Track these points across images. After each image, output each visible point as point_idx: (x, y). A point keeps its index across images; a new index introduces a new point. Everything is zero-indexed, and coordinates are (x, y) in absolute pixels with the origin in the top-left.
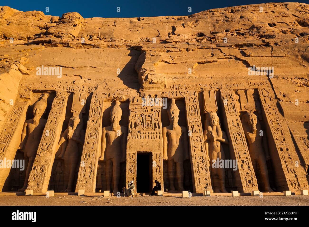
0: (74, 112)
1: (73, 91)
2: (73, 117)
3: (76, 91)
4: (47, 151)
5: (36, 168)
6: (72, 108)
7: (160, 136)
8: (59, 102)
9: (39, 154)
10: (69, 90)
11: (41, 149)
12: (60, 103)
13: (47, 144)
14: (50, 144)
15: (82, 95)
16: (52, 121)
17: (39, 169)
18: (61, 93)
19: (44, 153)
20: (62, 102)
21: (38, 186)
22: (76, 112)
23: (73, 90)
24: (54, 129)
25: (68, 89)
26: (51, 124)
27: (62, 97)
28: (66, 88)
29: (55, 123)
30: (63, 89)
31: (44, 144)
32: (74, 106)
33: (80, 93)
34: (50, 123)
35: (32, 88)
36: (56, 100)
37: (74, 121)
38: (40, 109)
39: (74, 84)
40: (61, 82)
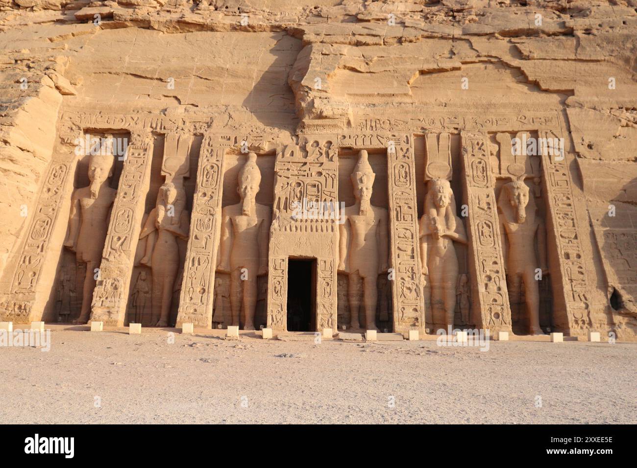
0: (167, 175)
1: (163, 131)
2: (166, 184)
3: (169, 132)
4: (122, 251)
5: (104, 283)
6: (163, 167)
7: (334, 228)
8: (136, 155)
9: (107, 257)
10: (156, 128)
11: (109, 249)
12: (139, 156)
13: (119, 239)
14: (125, 239)
15: (181, 139)
16: (126, 194)
17: (109, 286)
18: (141, 136)
19: (117, 255)
20: (144, 155)
21: (109, 315)
22: (171, 175)
23: (163, 129)
24: (130, 210)
25: (154, 126)
26: (125, 200)
27: (143, 144)
28: (149, 125)
29: (132, 197)
30: (144, 127)
31: (115, 239)
32: (167, 161)
33: (177, 135)
34: (121, 197)
35: (84, 126)
36: (132, 150)
37: (168, 193)
38: (101, 170)
39: (165, 115)
40: (140, 111)
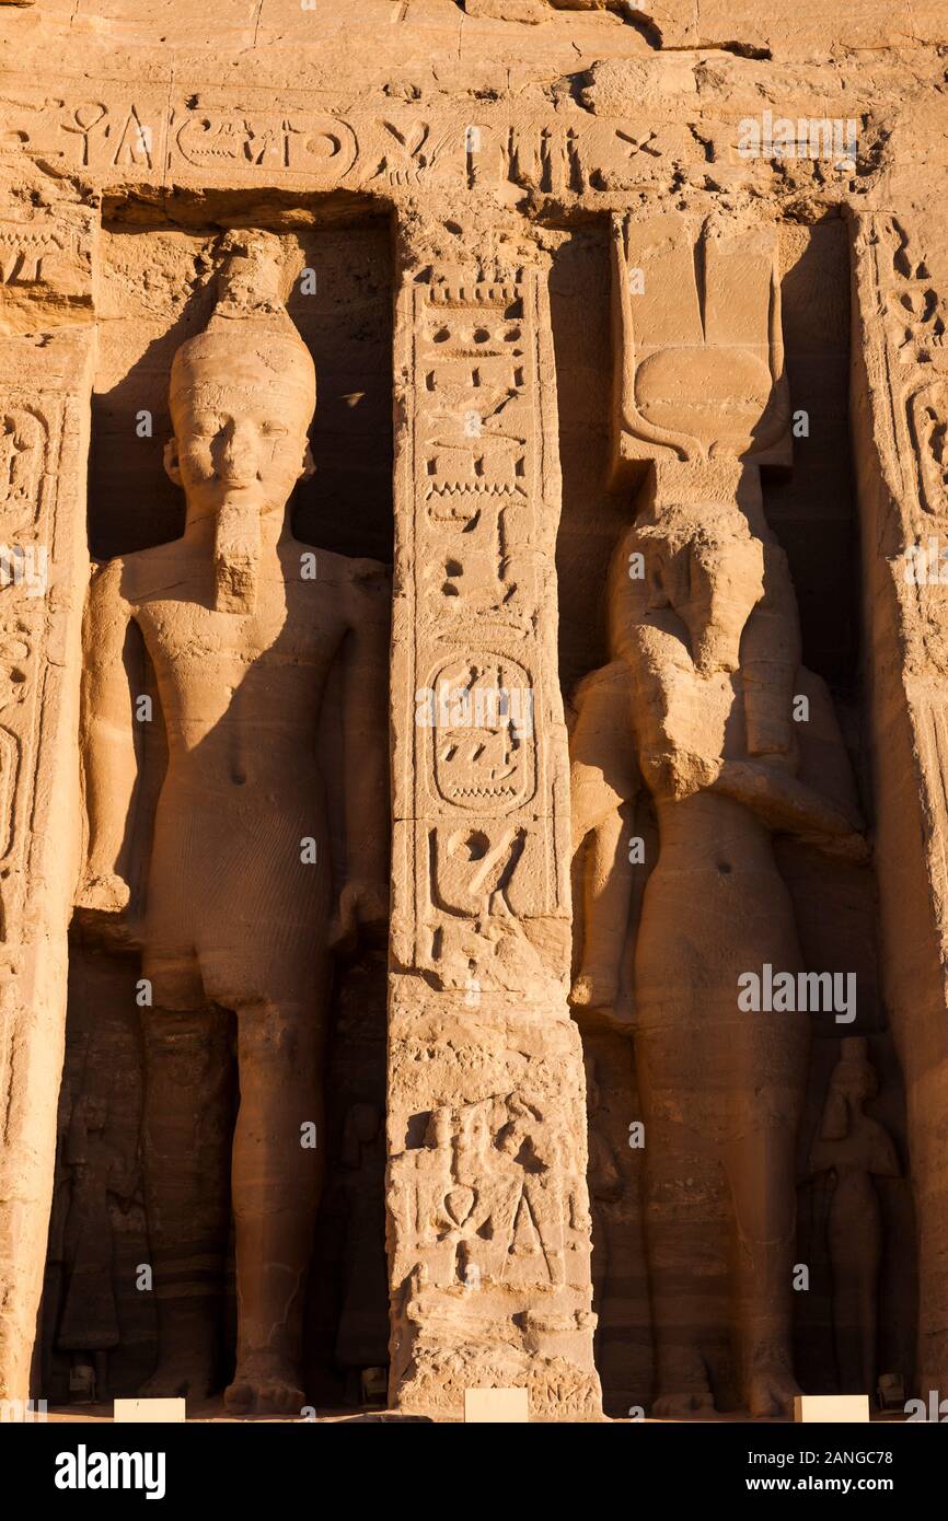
0: (664, 458)
1: (592, 201)
2: (668, 512)
3: (632, 199)
4: (514, 923)
5: (445, 1133)
6: (630, 410)
8: (464, 336)
9: (426, 961)
10: (546, 185)
11: (428, 911)
12: (486, 346)
13: (478, 845)
14: (518, 847)
15: (715, 246)
16: (454, 569)
17: (478, 1144)
18: (467, 229)
19: (484, 950)
20: (513, 336)
21: (530, 1346)
22: (683, 457)
23: (588, 188)
24: (509, 666)
25: (531, 169)
26: (455, 603)
27: (490, 276)
28: (504, 165)
29: (501, 588)
30: (471, 182)
31: (453, 845)
32: (651, 374)
33: (690, 222)
34: (435, 590)
35: (105, 177)
36: (427, 314)
37: (709, 559)
38: (266, 429)
39: (590, 108)
40: (428, 92)
